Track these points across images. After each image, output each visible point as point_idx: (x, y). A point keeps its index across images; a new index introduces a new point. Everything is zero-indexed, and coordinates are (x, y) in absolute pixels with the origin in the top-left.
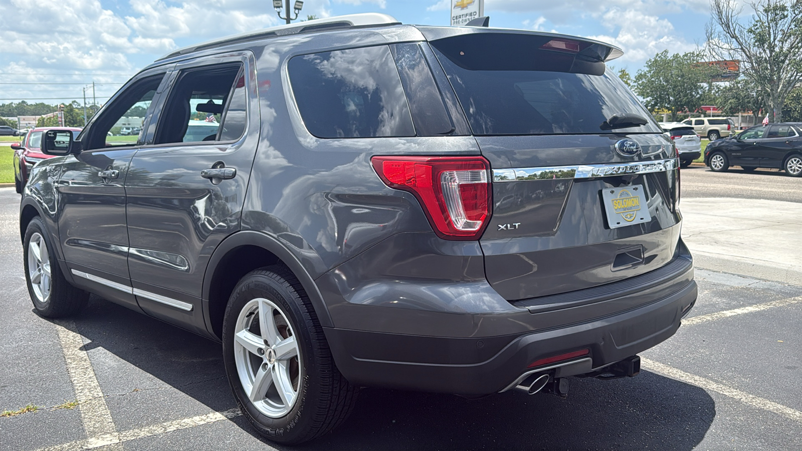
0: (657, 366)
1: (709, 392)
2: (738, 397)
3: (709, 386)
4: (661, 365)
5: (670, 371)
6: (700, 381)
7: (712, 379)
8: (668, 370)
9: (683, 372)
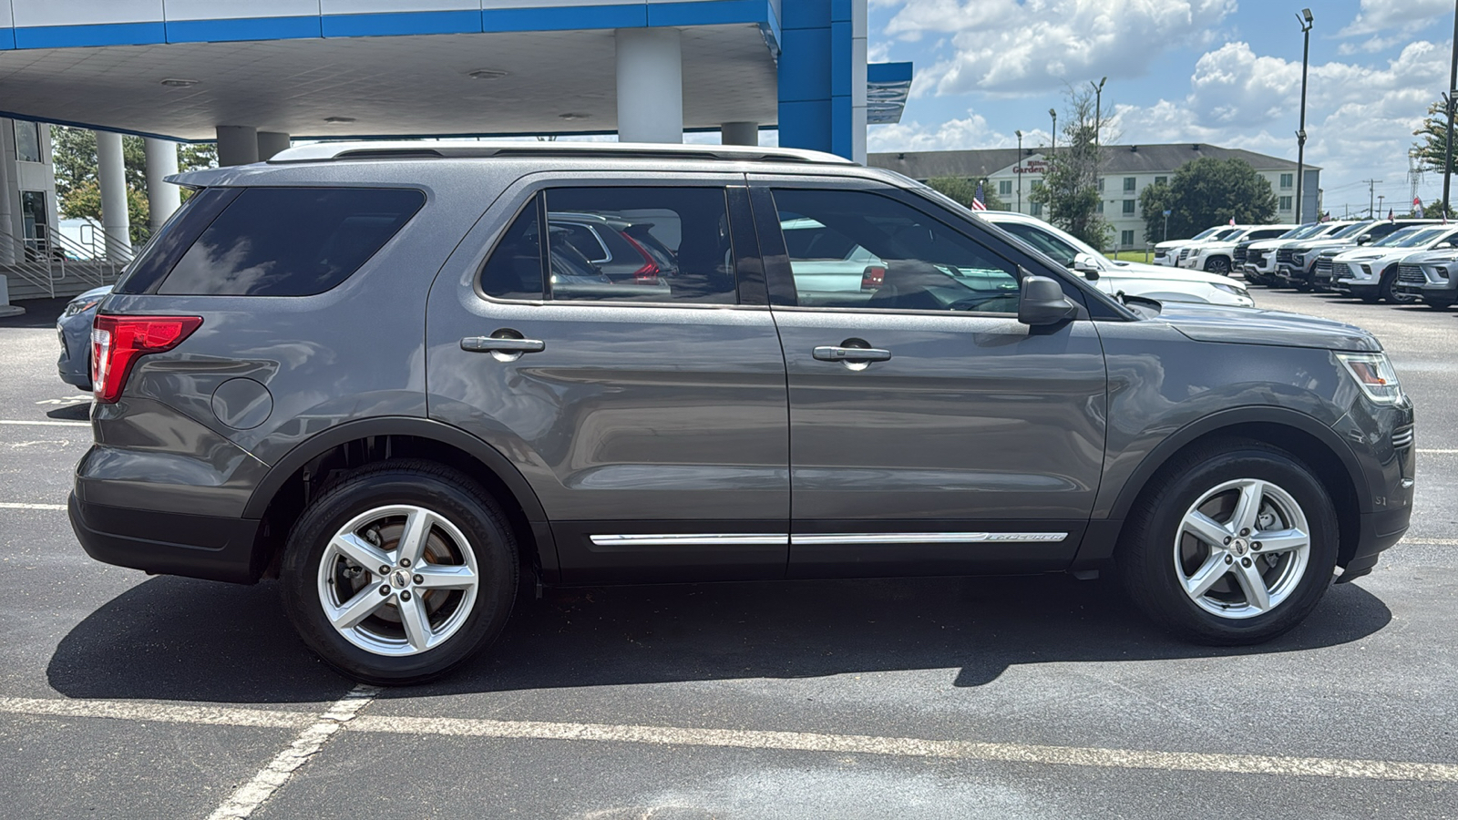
0: (163, 714)
1: (59, 694)
2: (13, 702)
3: (62, 704)
4: (156, 718)
5: (134, 711)
6: (77, 709)
7: (59, 717)
8: (138, 712)
9: (112, 715)
